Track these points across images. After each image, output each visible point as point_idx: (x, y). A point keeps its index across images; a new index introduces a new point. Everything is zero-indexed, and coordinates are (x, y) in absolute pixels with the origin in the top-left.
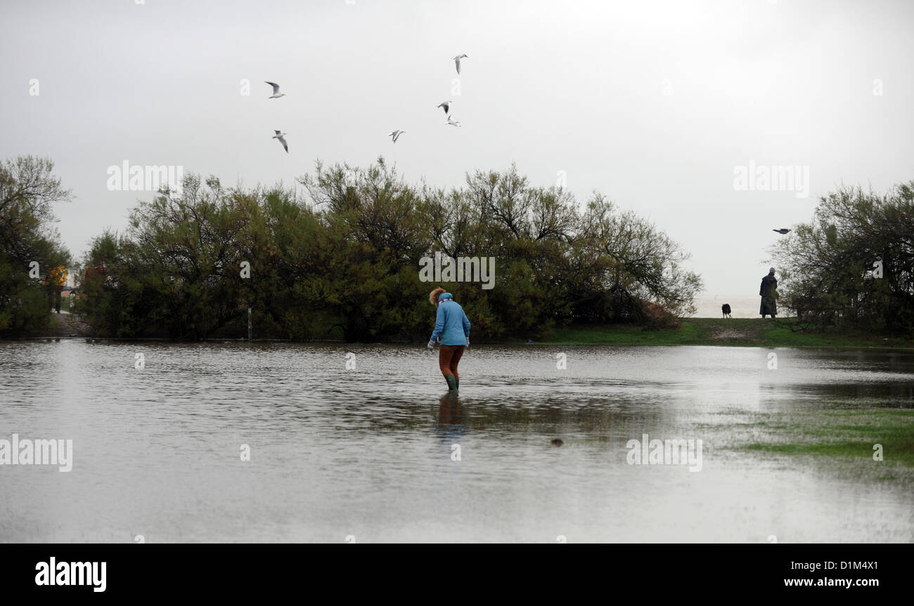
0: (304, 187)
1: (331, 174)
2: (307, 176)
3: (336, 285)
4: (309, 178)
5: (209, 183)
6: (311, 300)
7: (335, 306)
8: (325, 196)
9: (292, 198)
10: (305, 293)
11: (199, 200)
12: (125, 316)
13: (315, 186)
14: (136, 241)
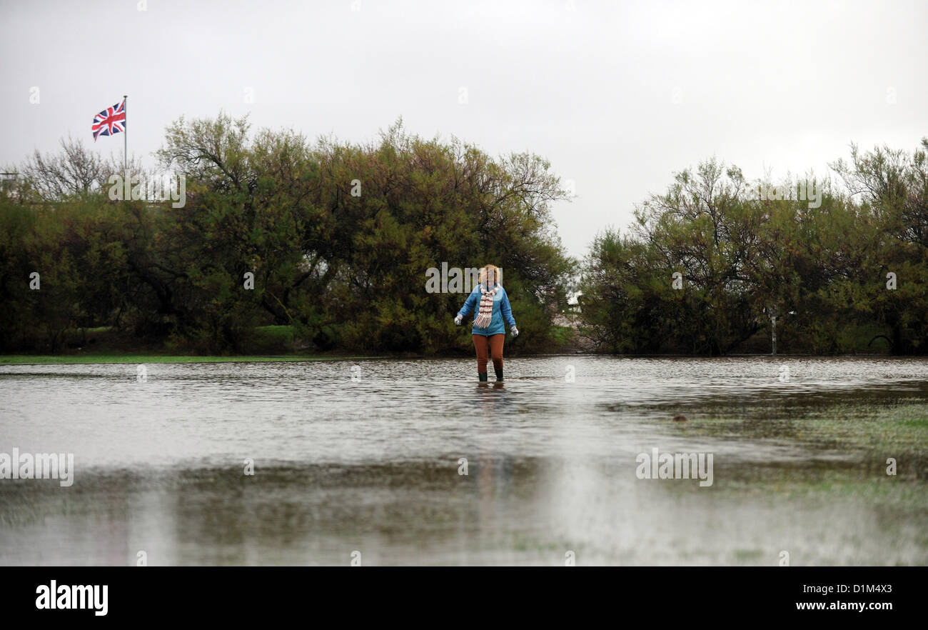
0: (838, 175)
1: (869, 159)
2: (840, 161)
3: (869, 289)
4: (843, 165)
5: (730, 174)
6: (837, 308)
7: (863, 313)
8: (862, 185)
9: (827, 189)
10: (831, 299)
11: (716, 193)
12: (626, 328)
13: (850, 173)
14: (643, 241)
